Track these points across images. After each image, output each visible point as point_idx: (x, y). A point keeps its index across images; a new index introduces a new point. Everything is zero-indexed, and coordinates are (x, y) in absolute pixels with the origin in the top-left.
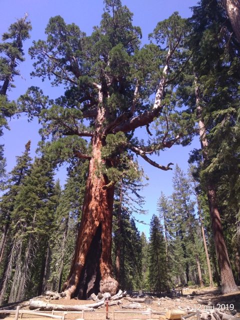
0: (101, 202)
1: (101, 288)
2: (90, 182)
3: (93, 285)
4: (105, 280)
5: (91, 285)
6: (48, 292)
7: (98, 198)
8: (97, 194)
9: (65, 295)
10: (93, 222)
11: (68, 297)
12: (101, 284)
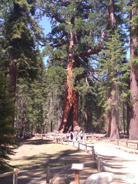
0: (73, 95)
1: (74, 130)
2: (67, 86)
3: (71, 129)
4: (76, 127)
5: (70, 129)
6: (54, 131)
7: (71, 93)
8: (71, 91)
9: (61, 132)
10: (69, 104)
11: (62, 132)
12: (74, 128)
